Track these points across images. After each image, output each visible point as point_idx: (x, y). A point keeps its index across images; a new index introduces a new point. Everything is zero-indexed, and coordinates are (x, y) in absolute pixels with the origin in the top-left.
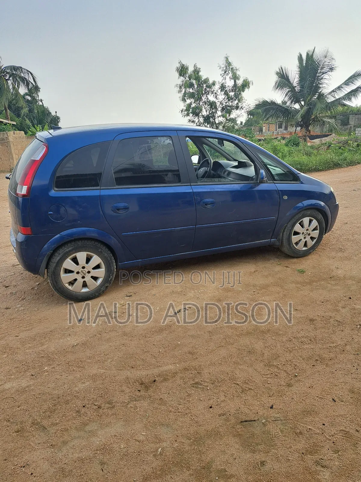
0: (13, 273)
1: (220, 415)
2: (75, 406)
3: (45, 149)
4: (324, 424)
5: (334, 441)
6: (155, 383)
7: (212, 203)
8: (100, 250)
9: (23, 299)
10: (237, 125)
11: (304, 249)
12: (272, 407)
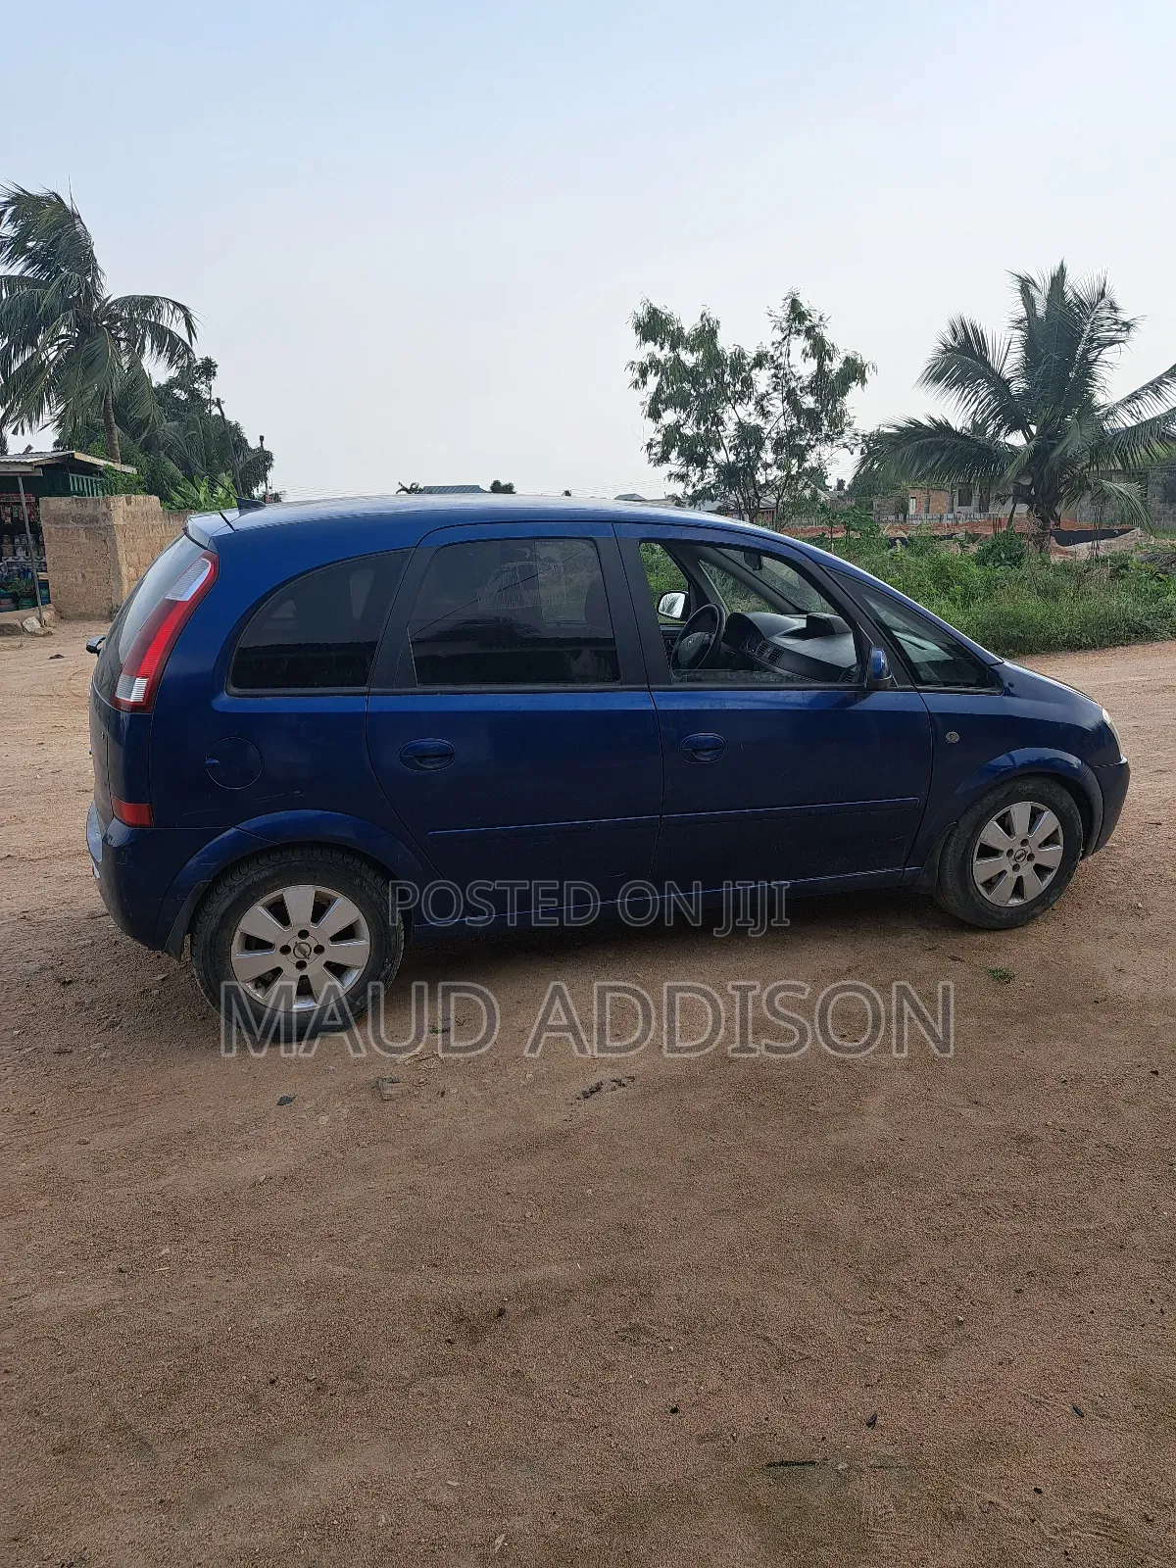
0: (90, 941)
1: (701, 1439)
2: (245, 1377)
3: (208, 570)
4: (1038, 1491)
5: (1068, 1550)
6: (503, 1320)
7: (716, 746)
8: (357, 881)
9: (113, 1025)
10: (826, 488)
11: (1015, 902)
12: (871, 1424)
